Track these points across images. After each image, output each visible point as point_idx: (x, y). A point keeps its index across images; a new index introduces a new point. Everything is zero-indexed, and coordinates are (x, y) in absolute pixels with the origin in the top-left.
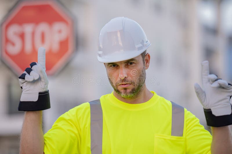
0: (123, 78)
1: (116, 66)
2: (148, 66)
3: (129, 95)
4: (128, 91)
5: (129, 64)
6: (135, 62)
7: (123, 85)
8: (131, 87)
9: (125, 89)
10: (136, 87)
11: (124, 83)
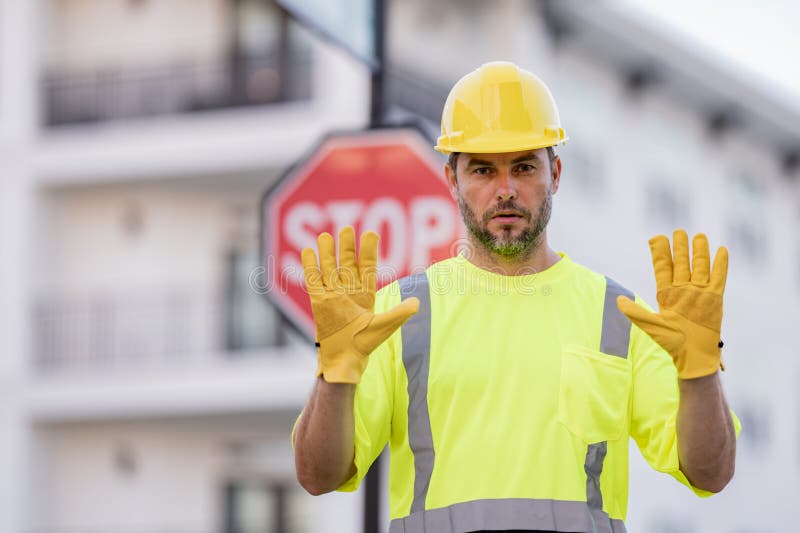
0: (506, 198)
1: (488, 171)
2: (557, 187)
3: (515, 245)
4: (515, 233)
5: (520, 169)
6: (534, 165)
7: (502, 216)
8: (521, 225)
9: (508, 228)
10: (532, 227)
11: (507, 211)
